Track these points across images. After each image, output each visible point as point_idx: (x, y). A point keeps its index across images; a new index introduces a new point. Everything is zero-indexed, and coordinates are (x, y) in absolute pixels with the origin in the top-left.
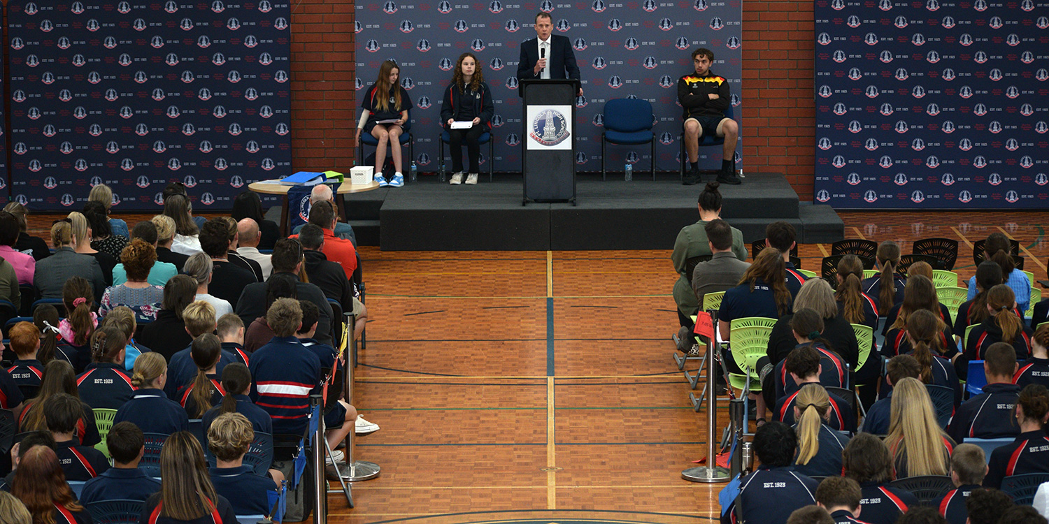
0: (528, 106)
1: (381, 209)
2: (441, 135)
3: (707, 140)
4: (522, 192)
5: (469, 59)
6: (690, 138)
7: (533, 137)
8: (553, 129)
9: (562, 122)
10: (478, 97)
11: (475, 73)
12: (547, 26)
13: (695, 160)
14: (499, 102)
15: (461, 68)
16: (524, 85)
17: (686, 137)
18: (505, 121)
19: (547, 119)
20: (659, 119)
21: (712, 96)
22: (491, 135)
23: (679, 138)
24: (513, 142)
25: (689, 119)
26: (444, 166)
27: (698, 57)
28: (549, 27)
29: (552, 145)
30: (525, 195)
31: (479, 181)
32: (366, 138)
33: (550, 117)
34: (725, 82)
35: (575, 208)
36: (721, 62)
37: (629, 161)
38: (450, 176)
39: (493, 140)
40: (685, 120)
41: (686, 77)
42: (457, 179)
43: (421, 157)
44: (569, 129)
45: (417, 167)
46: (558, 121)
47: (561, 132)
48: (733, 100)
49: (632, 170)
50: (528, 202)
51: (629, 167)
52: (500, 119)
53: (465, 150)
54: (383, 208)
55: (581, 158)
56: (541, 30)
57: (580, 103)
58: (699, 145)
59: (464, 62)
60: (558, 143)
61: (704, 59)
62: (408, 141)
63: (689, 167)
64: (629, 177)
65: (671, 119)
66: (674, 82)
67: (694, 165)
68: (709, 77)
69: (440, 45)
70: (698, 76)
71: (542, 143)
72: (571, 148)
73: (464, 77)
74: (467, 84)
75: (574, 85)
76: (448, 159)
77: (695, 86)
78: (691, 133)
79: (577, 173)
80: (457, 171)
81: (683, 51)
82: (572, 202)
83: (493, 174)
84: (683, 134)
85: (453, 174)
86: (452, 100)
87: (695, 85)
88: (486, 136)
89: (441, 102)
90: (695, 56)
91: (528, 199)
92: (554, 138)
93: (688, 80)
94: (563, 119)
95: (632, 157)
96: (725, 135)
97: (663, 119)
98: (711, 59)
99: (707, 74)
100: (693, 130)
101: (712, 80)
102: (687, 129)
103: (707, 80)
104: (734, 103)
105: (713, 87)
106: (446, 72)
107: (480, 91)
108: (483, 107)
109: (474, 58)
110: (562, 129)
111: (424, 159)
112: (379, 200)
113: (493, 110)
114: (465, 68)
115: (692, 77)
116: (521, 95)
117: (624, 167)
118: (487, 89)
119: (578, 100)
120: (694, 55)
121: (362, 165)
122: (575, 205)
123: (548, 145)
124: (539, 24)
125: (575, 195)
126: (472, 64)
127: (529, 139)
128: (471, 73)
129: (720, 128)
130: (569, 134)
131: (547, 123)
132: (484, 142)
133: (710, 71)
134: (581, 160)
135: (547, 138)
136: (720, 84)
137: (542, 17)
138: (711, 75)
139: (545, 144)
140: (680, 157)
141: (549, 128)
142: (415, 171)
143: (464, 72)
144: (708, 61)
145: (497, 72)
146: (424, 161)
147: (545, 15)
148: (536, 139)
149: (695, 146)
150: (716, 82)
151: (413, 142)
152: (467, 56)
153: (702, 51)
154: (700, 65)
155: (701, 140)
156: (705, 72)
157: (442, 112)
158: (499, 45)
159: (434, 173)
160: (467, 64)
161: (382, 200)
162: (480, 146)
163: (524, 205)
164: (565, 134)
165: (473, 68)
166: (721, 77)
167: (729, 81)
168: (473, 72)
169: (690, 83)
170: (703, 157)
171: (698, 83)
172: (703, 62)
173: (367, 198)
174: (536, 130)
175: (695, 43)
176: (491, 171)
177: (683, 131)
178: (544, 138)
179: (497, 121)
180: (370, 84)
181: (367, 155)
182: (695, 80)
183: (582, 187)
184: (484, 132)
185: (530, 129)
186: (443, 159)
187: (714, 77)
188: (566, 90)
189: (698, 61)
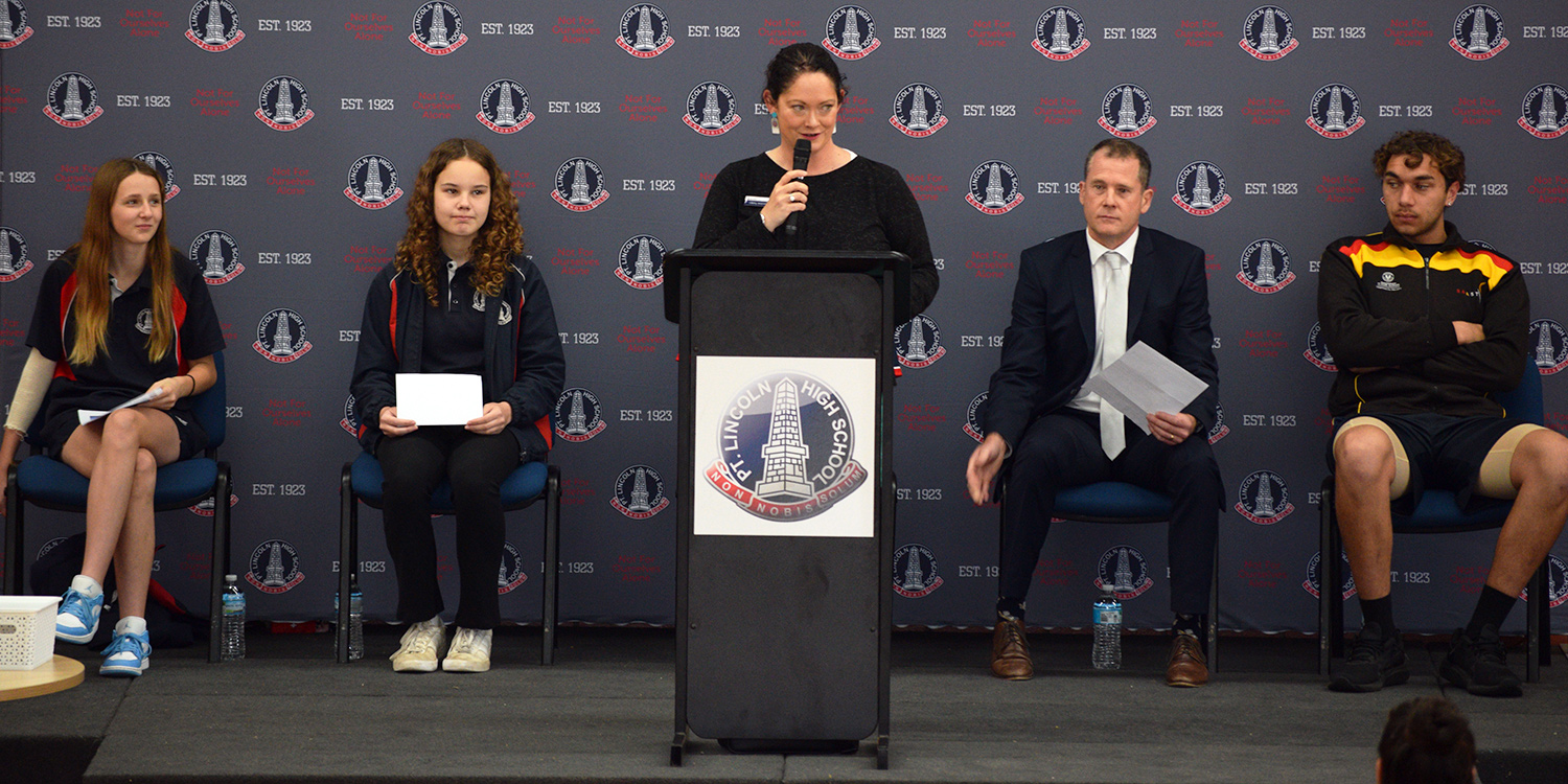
0: (700, 360)
1: (89, 773)
2: (347, 470)
3: (1437, 506)
4: (669, 712)
5: (465, 170)
6: (1354, 496)
7: (719, 483)
8: (802, 452)
9: (838, 426)
10: (505, 318)
11: (490, 222)
12: (1122, 190)
13: (1380, 584)
14: (587, 338)
15: (429, 200)
16: (685, 272)
17: (1341, 489)
18: (611, 417)
19: (776, 410)
20: (1234, 422)
21: (1466, 331)
22: (553, 472)
23: (1313, 498)
24: (640, 502)
25: (1353, 423)
26: (356, 598)
27: (1397, 165)
28: (1131, 197)
29: (795, 516)
30: (681, 722)
31: (496, 659)
32: (39, 475)
33: (786, 402)
34: (1512, 279)
35: (882, 775)
36: (1496, 190)
37: (1109, 587)
38: (384, 638)
39: (559, 493)
40: (1340, 423)
41: (1350, 241)
42: (418, 651)
43: (264, 560)
44: (864, 453)
45: (247, 599)
46: (819, 422)
47: (831, 466)
48: (1544, 348)
49: (1122, 627)
50: (693, 749)
51: (1109, 614)
52: (588, 409)
53: (445, 529)
54: (98, 767)
55: (914, 571)
56: (1099, 200)
57: (916, 351)
58: (1396, 529)
59: (445, 178)
60: (817, 509)
61: (1420, 171)
62: (213, 491)
63: (1354, 620)
64: (1105, 655)
65: (1283, 421)
66: (1300, 268)
67: (1375, 610)
68: (1446, 248)
69: (350, 104)
70: (1404, 242)
71: (753, 510)
72: (870, 533)
73: (444, 237)
74: (455, 265)
75: (888, 276)
76: (372, 567)
77: (1388, 282)
78: (1359, 476)
79: (898, 636)
80: (412, 616)
81: (1339, 143)
82: (872, 751)
83: (557, 630)
84: (1330, 484)
85: (401, 631)
86: (393, 327)
87: (1388, 277)
88: (531, 479)
89: (349, 336)
90: (1385, 163)
91: (693, 737)
92: (801, 488)
93: (1362, 256)
94: (842, 414)
95: (1123, 572)
96: (1517, 485)
97: (1252, 420)
98: (1453, 175)
99: (1438, 235)
100: (1370, 466)
101: (1461, 264)
102: (1343, 463)
103: (1439, 263)
104: (1544, 357)
105: (1462, 292)
106: (375, 215)
107: (509, 294)
108: (521, 355)
109: (488, 164)
110: (837, 453)
111: (275, 567)
112: (82, 734)
113: (562, 372)
114: (444, 203)
115: (1376, 243)
116: (672, 313)
117: (1090, 613)
118: (536, 286)
119: (906, 336)
120: (1383, 157)
121: (18, 592)
122: (882, 765)
123: (780, 517)
124: (1092, 177)
125: (884, 725)
126: (477, 191)
127: (703, 492)
128: (472, 227)
129: (1497, 462)
130: (864, 476)
131: (776, 428)
132: (522, 502)
133: (1449, 228)
134: (914, 581)
135: (775, 488)
136: (1493, 283)
137: (1110, 155)
138: (1454, 243)
139: (767, 515)
140: (1319, 578)
141: (786, 450)
142: (235, 617)
143: (442, 219)
144: (1439, 181)
145: (582, 217)
146: (275, 577)
147: (1122, 147)
148: (731, 493)
149: (1377, 530)
150: (1477, 273)
151: (234, 498)
152: (458, 155)
153: (1415, 143)
154: (1405, 199)
155: (1402, 506)
156: (1431, 227)
157: (359, 377)
158: (590, 107)
159: (311, 624)
160: (454, 190)
161: (96, 733)
162: (509, 516)
163: (676, 759)
164: (846, 473)
165: (481, 204)
166: (1496, 254)
167: (1529, 268)
168: (482, 220)
169: (1367, 266)
170: (1417, 578)
171: (1401, 272)
172: (1419, 184)
173: (32, 729)
174: (731, 458)
175: (1389, 111)
176: (549, 621)
177: (1327, 464)
178: (765, 489)
179: (577, 415)
180: (53, 254)
181: (39, 549)
182: (1389, 257)
183: (912, 692)
184: (520, 464)
185: (708, 453)
186: (354, 568)
187: (1471, 251)
188: (854, 296)
189: (1399, 182)
